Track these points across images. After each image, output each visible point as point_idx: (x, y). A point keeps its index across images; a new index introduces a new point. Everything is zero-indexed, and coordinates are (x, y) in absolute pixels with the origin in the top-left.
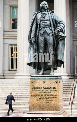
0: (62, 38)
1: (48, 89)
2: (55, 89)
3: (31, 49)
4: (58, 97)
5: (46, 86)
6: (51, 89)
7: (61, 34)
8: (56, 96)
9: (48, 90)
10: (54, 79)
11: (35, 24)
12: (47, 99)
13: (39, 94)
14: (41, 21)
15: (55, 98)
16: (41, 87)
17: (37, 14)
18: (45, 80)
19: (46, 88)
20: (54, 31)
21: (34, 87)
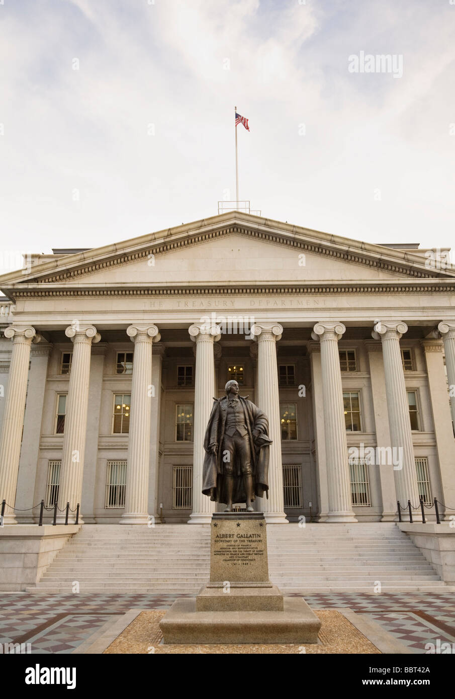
0: (265, 444)
1: (246, 539)
2: (259, 539)
3: (210, 462)
4: (264, 552)
5: (242, 533)
6: (250, 539)
7: (264, 437)
8: (261, 551)
9: (246, 541)
10: (256, 519)
11: (217, 419)
12: (244, 558)
13: (230, 548)
14: (228, 414)
15: (260, 556)
16: (233, 535)
17: (220, 401)
18: (240, 522)
19: (242, 536)
20: (252, 431)
21: (219, 535)
